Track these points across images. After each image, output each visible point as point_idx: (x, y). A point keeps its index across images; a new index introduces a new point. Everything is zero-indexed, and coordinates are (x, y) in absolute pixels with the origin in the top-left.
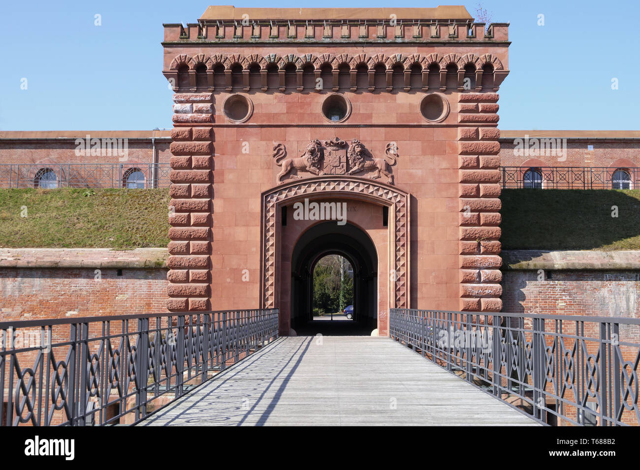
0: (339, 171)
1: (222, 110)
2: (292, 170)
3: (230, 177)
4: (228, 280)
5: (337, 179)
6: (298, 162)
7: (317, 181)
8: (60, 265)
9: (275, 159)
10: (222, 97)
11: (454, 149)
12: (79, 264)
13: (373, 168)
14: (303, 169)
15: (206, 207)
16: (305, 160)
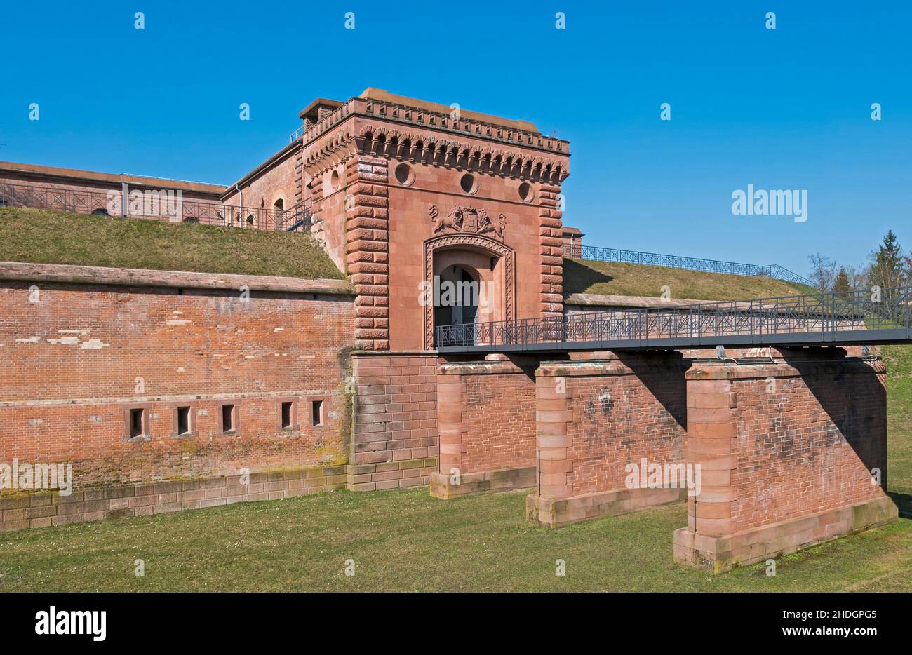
0: (473, 230)
1: (394, 174)
2: (442, 226)
3: (400, 226)
4: (401, 305)
5: (471, 235)
6: (447, 220)
7: (459, 235)
8: (270, 289)
9: (431, 217)
10: (394, 163)
11: (538, 222)
12: (285, 289)
13: (492, 230)
14: (450, 226)
15: (386, 249)
16: (452, 219)
